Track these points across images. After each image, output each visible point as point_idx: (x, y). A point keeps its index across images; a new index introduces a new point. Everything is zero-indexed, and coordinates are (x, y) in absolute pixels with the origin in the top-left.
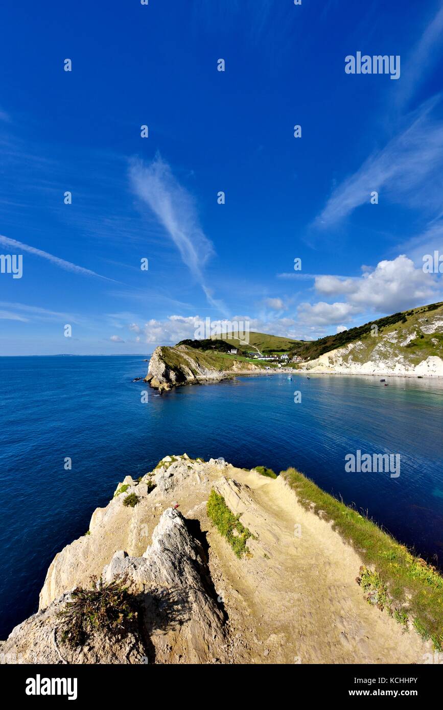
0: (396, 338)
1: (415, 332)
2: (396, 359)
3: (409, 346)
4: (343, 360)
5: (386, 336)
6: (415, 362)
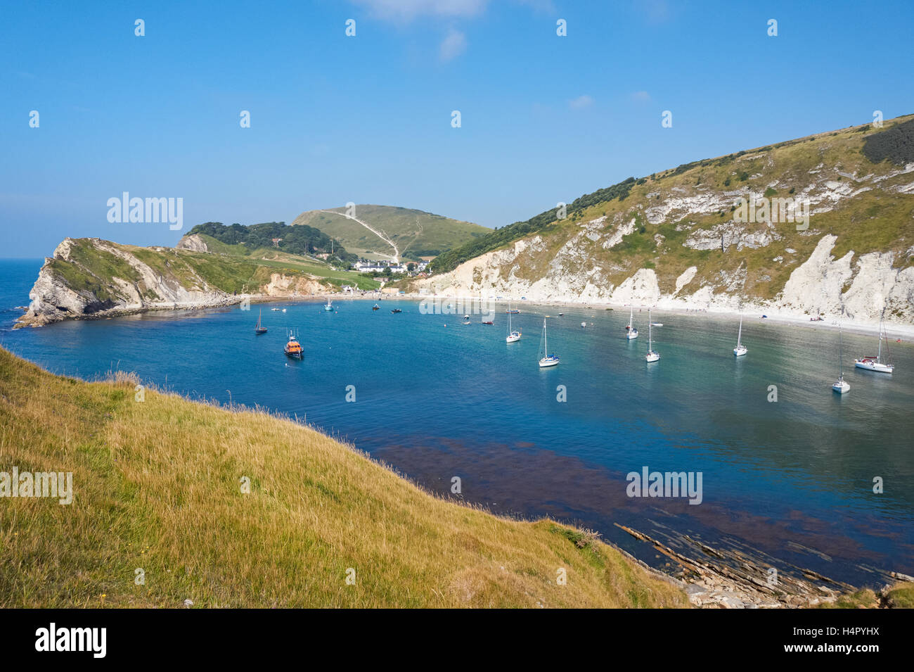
0: (600, 231)
1: (633, 221)
2: (589, 273)
3: (616, 249)
4: (501, 274)
5: (586, 226)
6: (617, 280)
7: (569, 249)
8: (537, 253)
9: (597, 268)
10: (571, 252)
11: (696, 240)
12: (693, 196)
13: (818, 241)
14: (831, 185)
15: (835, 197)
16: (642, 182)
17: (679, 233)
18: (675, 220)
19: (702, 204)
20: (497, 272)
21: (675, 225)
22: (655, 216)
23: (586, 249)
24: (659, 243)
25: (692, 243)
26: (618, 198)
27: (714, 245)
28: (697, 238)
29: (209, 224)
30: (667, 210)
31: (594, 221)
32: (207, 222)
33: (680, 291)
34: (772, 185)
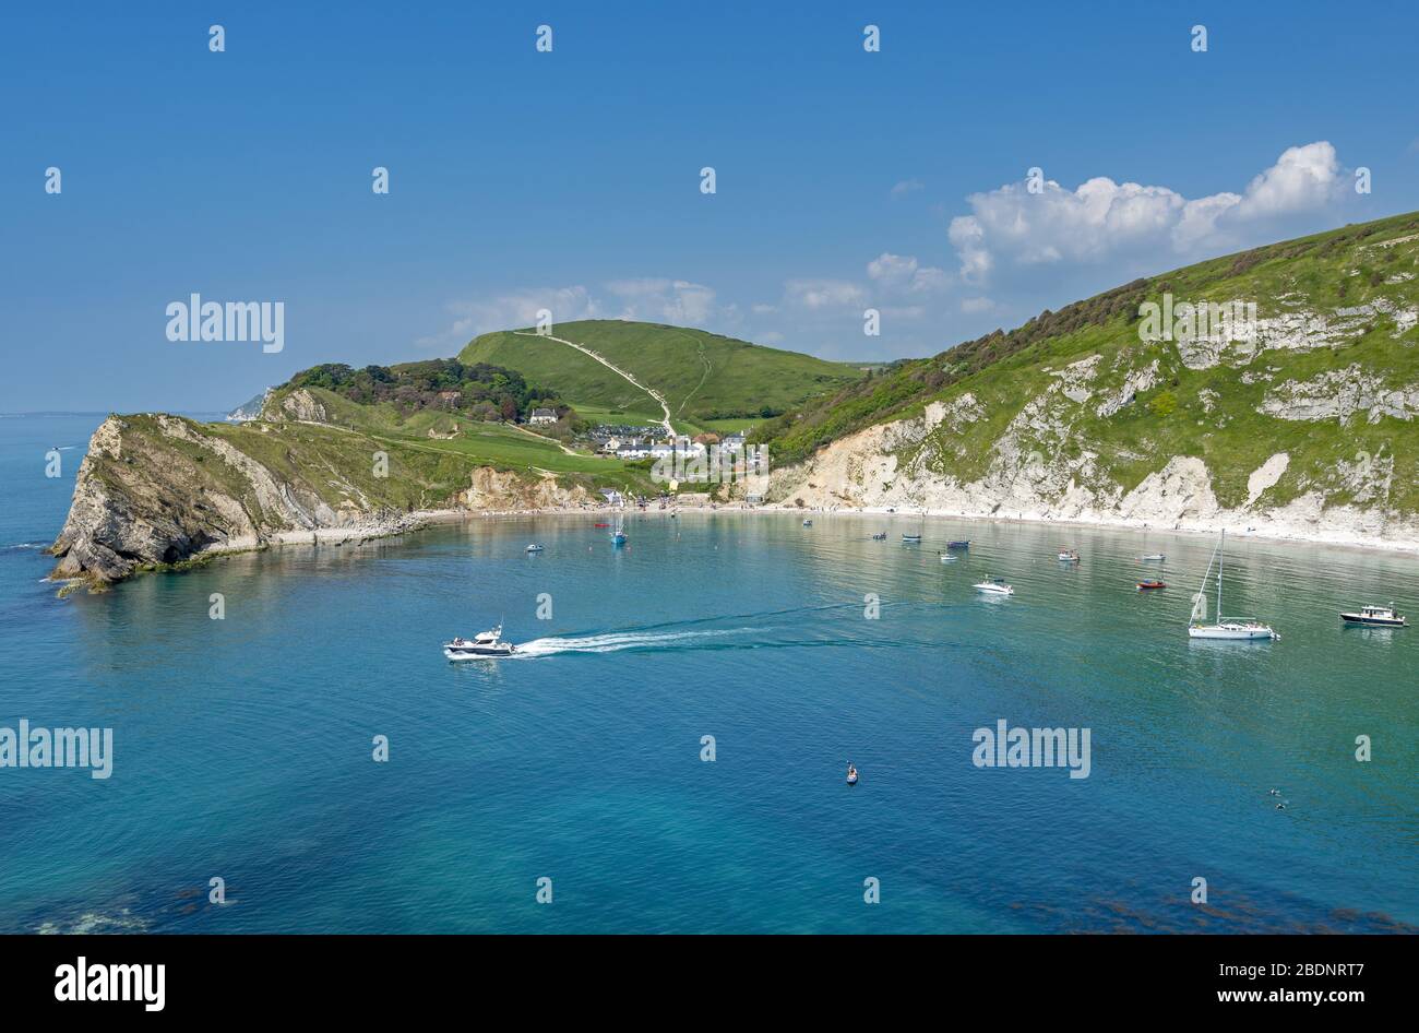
0: (1089, 384)
1: (1155, 363)
2: (1073, 464)
3: (1122, 418)
4: (900, 466)
5: (1062, 373)
6: (1129, 478)
7: (1032, 417)
8: (967, 425)
9: (1089, 455)
10: (1036, 424)
11: (1285, 401)
12: (1276, 316)
17: (1249, 388)
18: (1239, 362)
19: (1291, 332)
20: (893, 461)
21: (1239, 373)
22: (1198, 353)
23: (1064, 419)
24: (1209, 406)
25: (1275, 407)
27: (1319, 410)
28: (1284, 397)
29: (326, 369)
30: (1220, 343)
31: (1077, 364)
32: (322, 364)
33: (1259, 500)
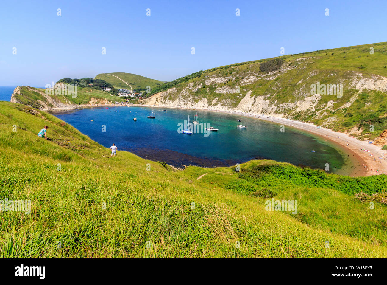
0: (192, 87)
1: (202, 84)
2: (189, 99)
3: (197, 92)
4: (164, 99)
6: (197, 101)
7: (184, 92)
8: (174, 93)
9: (191, 98)
10: (184, 93)
12: (217, 78)
13: (247, 92)
14: (252, 77)
15: (253, 80)
16: (204, 72)
17: (214, 88)
18: (213, 84)
19: (220, 80)
20: (163, 98)
21: (213, 86)
22: (207, 83)
23: (188, 92)
24: (208, 91)
25: (217, 91)
26: (197, 77)
27: (222, 92)
28: (218, 90)
30: (210, 81)
31: (191, 84)
33: (213, 105)
34: (238, 76)
